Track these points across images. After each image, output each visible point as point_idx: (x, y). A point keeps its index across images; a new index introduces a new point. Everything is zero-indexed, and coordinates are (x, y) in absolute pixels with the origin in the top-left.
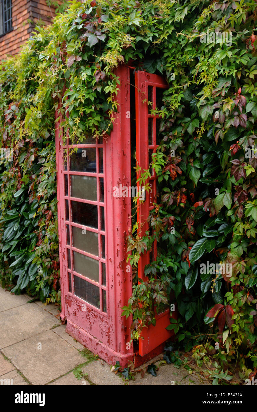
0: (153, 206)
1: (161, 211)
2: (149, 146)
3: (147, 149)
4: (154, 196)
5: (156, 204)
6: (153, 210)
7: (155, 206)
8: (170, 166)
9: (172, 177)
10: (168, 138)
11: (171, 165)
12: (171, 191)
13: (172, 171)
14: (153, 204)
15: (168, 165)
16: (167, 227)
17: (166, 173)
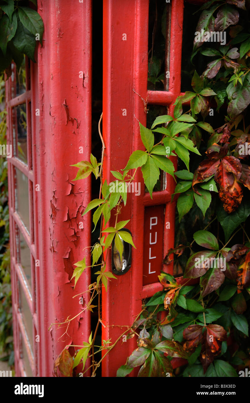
0: (159, 281)
1: (183, 303)
2: (150, 92)
3: (141, 102)
4: (166, 252)
5: (170, 279)
6: (157, 296)
7: (167, 285)
8: (221, 165)
9: (224, 202)
10: (223, 69)
11: (225, 162)
12: (221, 247)
13: (226, 180)
14: (161, 277)
15: (215, 161)
16: (198, 352)
17: (204, 187)
